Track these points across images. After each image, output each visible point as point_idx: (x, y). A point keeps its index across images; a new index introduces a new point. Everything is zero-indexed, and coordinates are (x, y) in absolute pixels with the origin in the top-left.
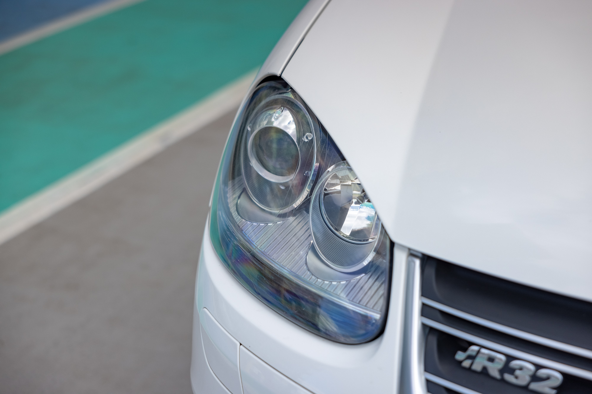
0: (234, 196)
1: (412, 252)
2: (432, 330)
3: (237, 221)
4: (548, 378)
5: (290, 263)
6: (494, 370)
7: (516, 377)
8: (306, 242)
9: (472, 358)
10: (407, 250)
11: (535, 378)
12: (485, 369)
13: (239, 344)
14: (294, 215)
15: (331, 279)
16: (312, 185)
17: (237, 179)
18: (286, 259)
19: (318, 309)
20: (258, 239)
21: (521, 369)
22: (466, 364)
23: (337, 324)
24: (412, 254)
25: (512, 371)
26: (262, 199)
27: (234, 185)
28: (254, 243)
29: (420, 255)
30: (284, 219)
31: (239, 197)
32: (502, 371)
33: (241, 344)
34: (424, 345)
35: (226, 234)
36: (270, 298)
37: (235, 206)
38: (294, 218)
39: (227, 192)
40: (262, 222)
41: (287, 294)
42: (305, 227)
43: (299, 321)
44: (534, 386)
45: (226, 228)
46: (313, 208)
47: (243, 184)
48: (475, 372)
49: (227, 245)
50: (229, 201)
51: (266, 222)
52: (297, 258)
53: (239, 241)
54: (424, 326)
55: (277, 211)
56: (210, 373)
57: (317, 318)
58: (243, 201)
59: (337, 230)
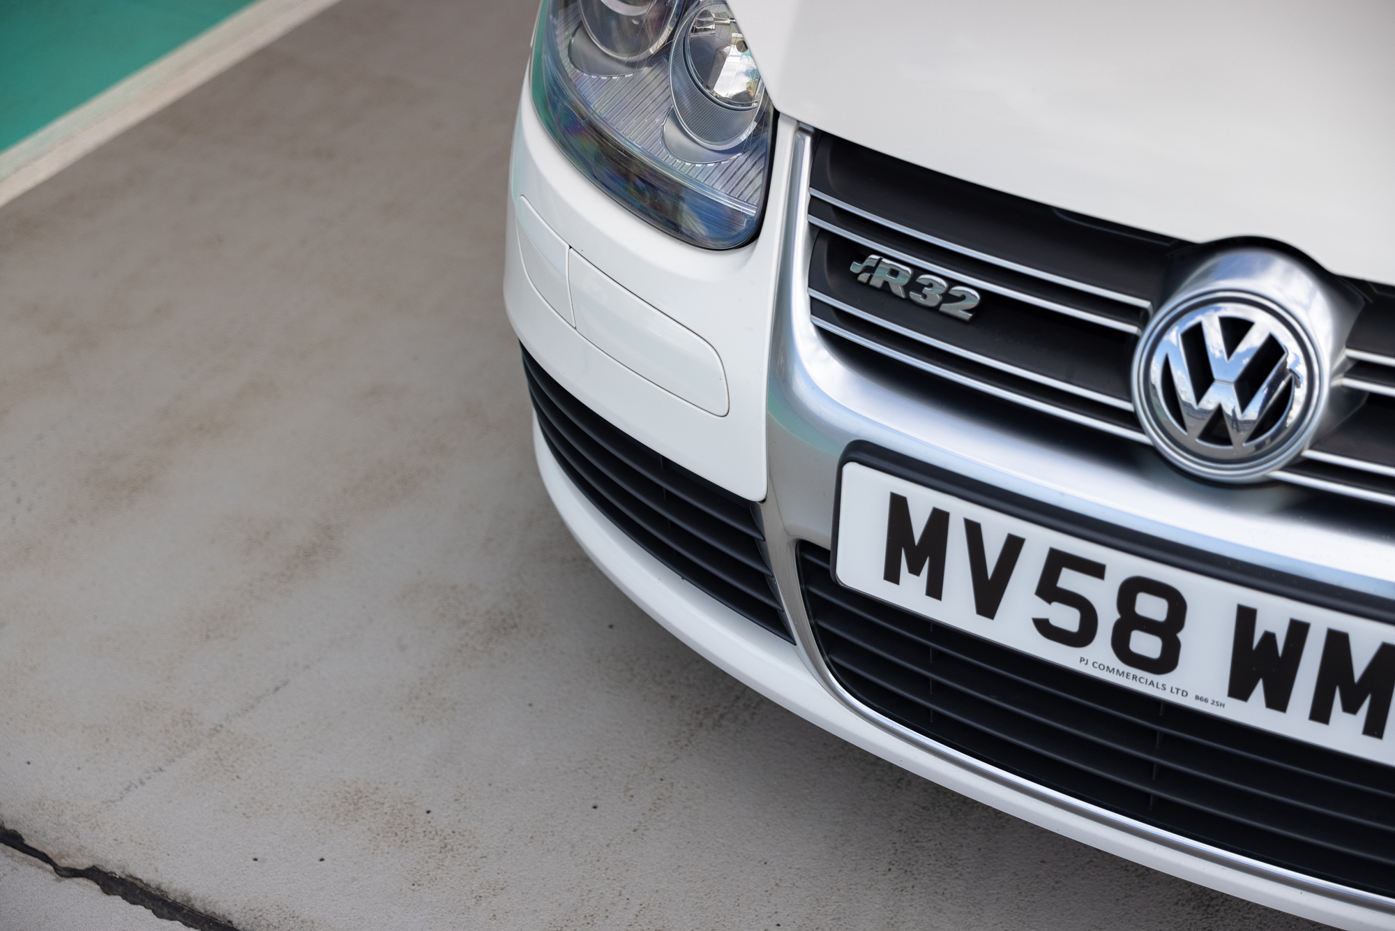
0: (567, 33)
1: (801, 125)
2: (822, 230)
3: (568, 71)
4: (963, 298)
5: (640, 136)
6: (897, 287)
7: (925, 296)
8: (665, 104)
9: (870, 270)
10: (795, 123)
11: (948, 297)
12: (886, 284)
13: (568, 247)
14: (650, 65)
15: (695, 159)
16: (676, 20)
17: (571, 7)
18: (635, 130)
19: (681, 203)
20: (599, 99)
21: (930, 286)
22: (863, 278)
23: (706, 225)
24: (801, 129)
25: (919, 288)
26: (606, 40)
27: (567, 16)
28: (592, 106)
29: (811, 130)
30: (636, 70)
31: (573, 35)
32: (907, 288)
33: (571, 247)
34: (810, 252)
35: (553, 90)
36: (610, 183)
37: (567, 49)
38: (650, 69)
39: (555, 27)
40: (605, 74)
41: (639, 182)
42: (664, 84)
43: (656, 220)
44: (945, 308)
45: (552, 82)
46: (675, 56)
47: (578, 15)
48: (874, 288)
49: (554, 106)
50: (558, 40)
51: (609, 73)
52: (652, 127)
53: (571, 102)
54: (812, 227)
55: (625, 58)
56: (530, 286)
57: (679, 217)
58: (578, 41)
59: (708, 87)
